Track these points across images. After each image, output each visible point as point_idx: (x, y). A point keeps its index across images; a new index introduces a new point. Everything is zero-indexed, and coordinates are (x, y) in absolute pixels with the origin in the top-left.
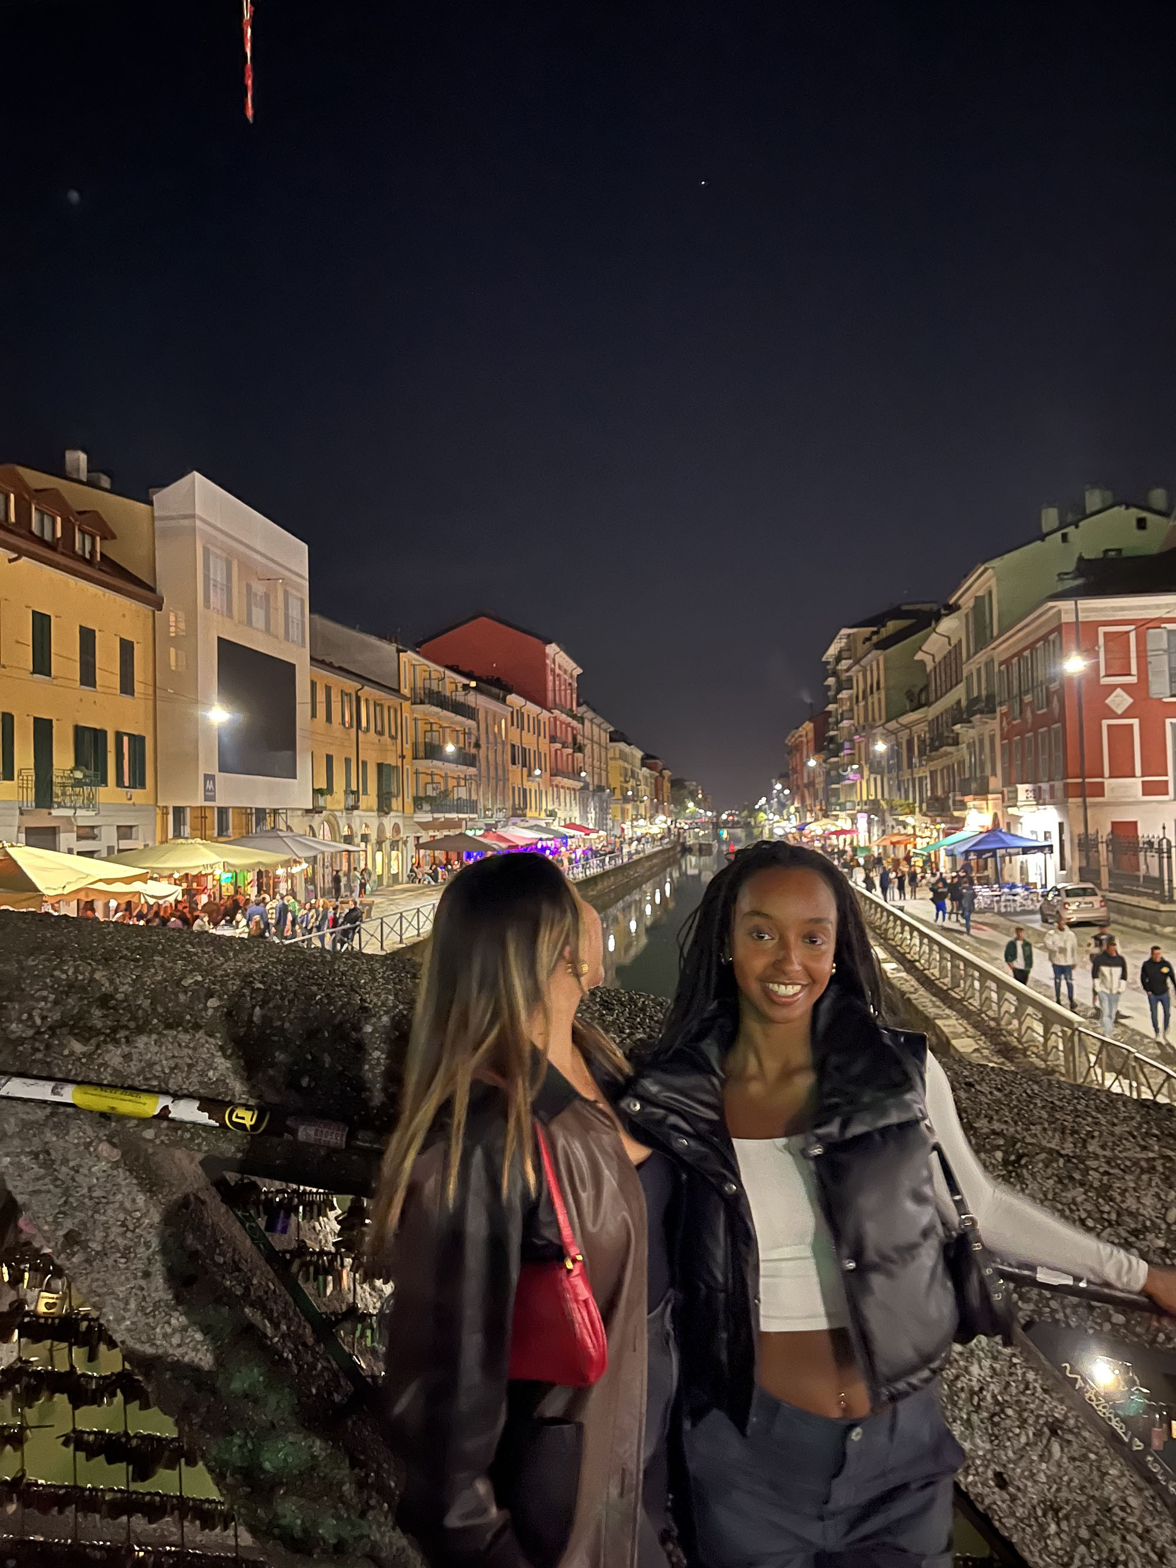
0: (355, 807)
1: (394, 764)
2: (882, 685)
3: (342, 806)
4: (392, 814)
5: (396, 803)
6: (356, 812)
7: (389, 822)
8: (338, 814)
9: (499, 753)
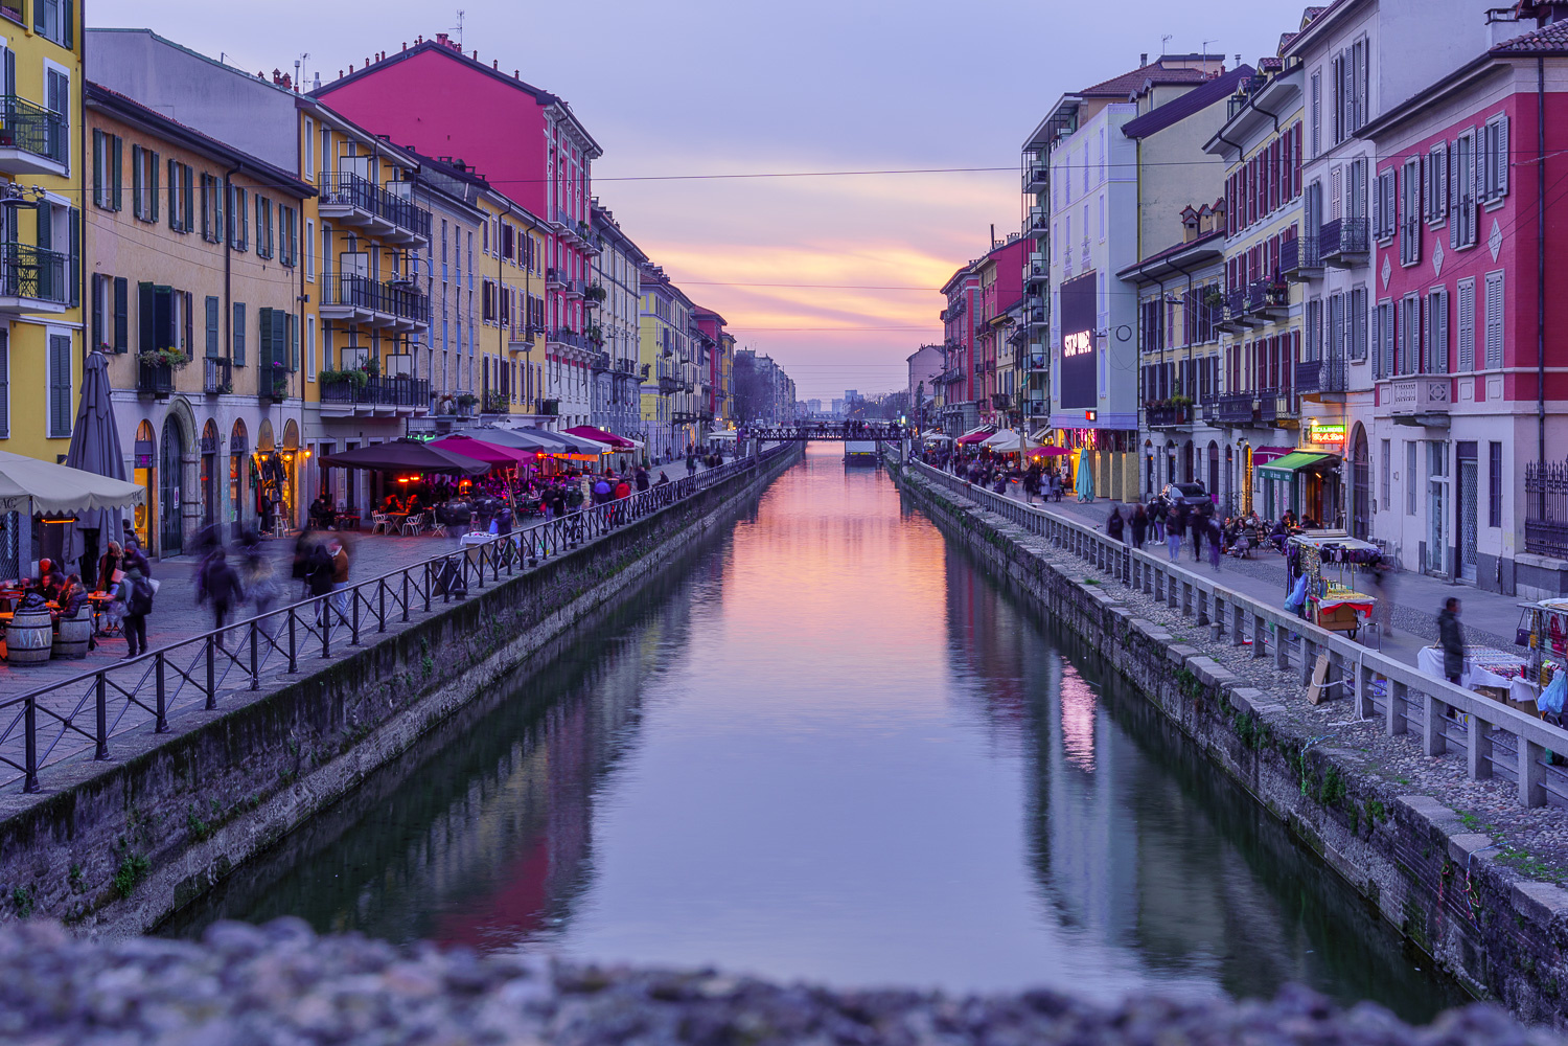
0: (225, 389)
1: (288, 311)
3: (199, 387)
4: (286, 403)
5: (293, 384)
6: (222, 399)
9: (464, 294)
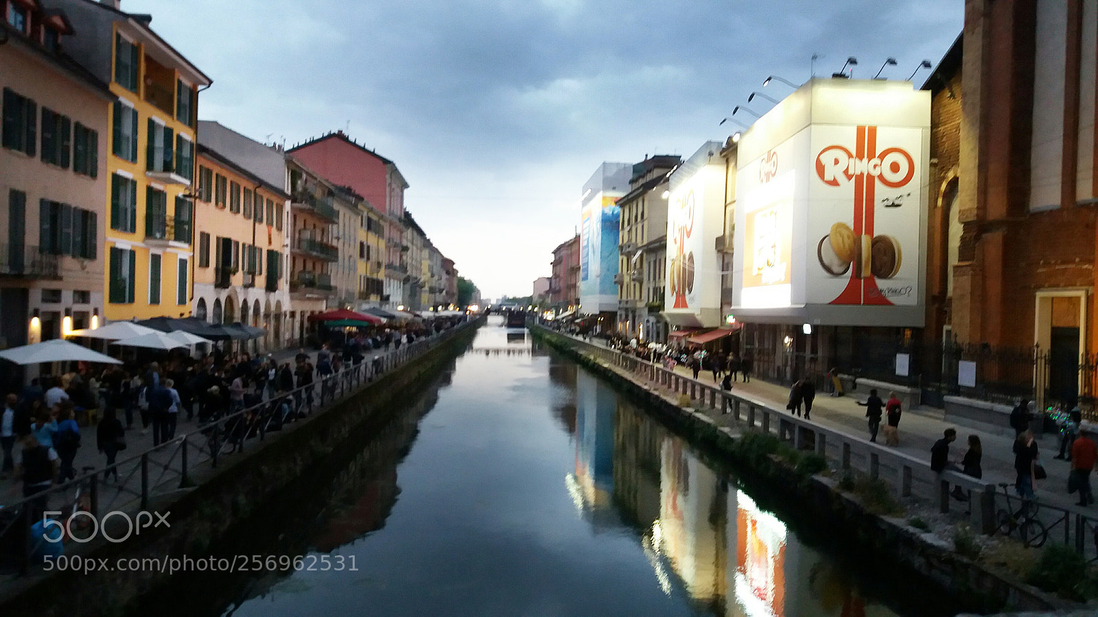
0: (252, 285)
1: (278, 251)
2: (645, 216)
3: (241, 284)
4: (276, 292)
5: (280, 284)
6: (250, 289)
7: (274, 297)
8: (238, 290)
9: (352, 247)
